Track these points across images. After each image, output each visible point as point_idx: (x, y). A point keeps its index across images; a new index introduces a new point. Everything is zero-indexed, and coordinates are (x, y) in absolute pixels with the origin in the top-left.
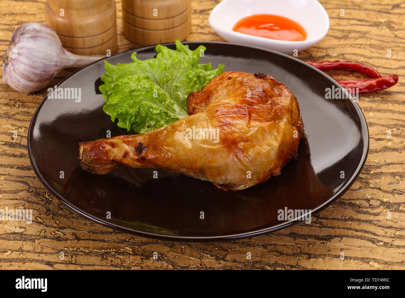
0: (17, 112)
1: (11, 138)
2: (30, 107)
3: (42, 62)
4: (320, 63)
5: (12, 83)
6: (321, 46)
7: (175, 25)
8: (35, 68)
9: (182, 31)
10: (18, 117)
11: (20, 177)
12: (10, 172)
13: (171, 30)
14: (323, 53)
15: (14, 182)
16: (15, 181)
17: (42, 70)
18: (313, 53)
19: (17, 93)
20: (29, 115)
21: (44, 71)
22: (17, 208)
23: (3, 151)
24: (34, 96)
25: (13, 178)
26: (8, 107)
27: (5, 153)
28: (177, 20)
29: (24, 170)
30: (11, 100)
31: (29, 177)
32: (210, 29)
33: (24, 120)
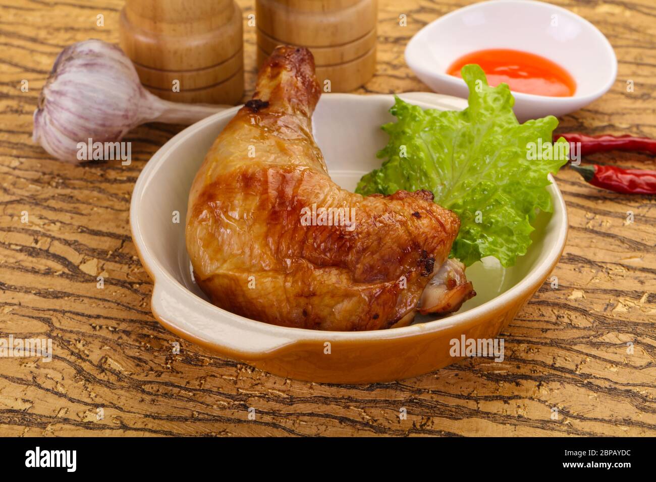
0: (52, 195)
1: (34, 239)
2: (77, 186)
3: (99, 109)
4: (594, 137)
5: (49, 143)
6: (601, 109)
7: (346, 58)
8: (87, 119)
9: (358, 71)
10: (52, 203)
11: (39, 310)
12: (22, 301)
13: (338, 67)
14: (602, 121)
15: (27, 318)
16: (29, 317)
17: (100, 122)
18: (584, 121)
19: (58, 163)
20: (72, 201)
21: (103, 125)
22: (23, 365)
23: (16, 262)
24: (87, 168)
25: (26, 312)
26: (37, 185)
27: (19, 265)
28: (349, 51)
29: (48, 298)
30: (44, 174)
31: (55, 310)
32: (407, 71)
33: (61, 210)
